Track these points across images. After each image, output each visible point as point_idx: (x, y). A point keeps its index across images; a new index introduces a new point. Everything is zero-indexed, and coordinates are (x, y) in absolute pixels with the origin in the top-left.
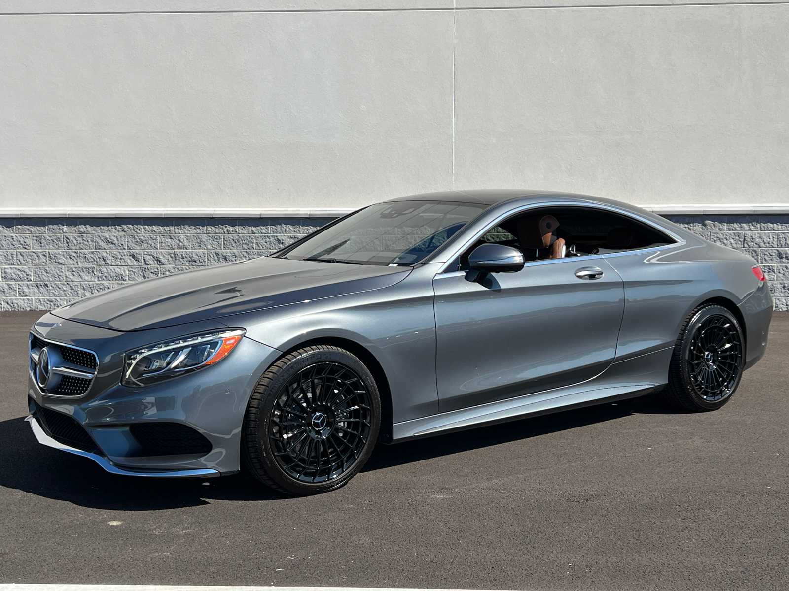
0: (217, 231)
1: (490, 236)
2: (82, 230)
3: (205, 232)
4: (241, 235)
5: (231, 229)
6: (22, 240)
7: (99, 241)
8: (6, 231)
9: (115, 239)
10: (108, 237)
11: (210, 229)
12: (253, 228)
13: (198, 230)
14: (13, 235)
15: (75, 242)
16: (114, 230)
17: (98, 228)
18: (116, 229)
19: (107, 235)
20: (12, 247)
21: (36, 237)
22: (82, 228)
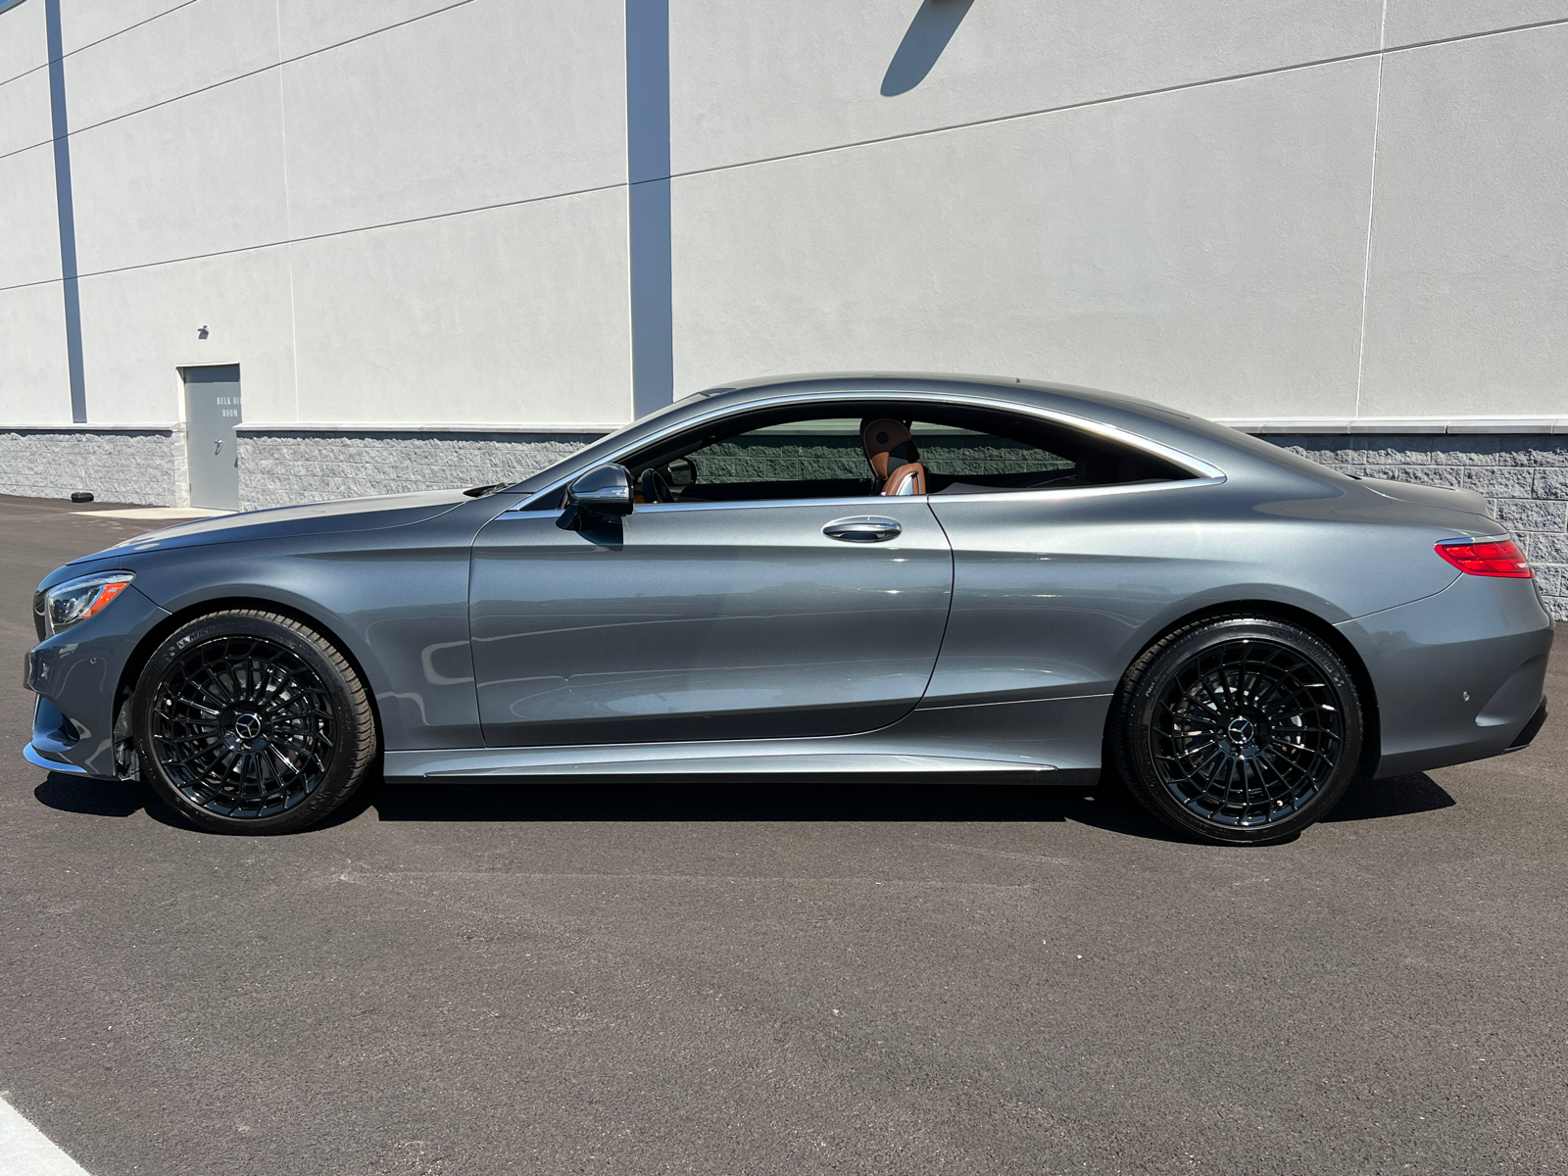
0: (976, 455)
1: (1422, 471)
2: (819, 453)
3: (961, 457)
4: (1007, 463)
5: (995, 452)
6: (755, 464)
7: (836, 468)
8: (741, 454)
9: (853, 465)
10: (846, 463)
11: (968, 453)
12: (1025, 452)
13: (952, 454)
14: (748, 458)
15: (810, 468)
16: (853, 453)
17: (835, 451)
18: (855, 452)
19: (844, 460)
20: (746, 473)
21: (771, 461)
22: (819, 450)
